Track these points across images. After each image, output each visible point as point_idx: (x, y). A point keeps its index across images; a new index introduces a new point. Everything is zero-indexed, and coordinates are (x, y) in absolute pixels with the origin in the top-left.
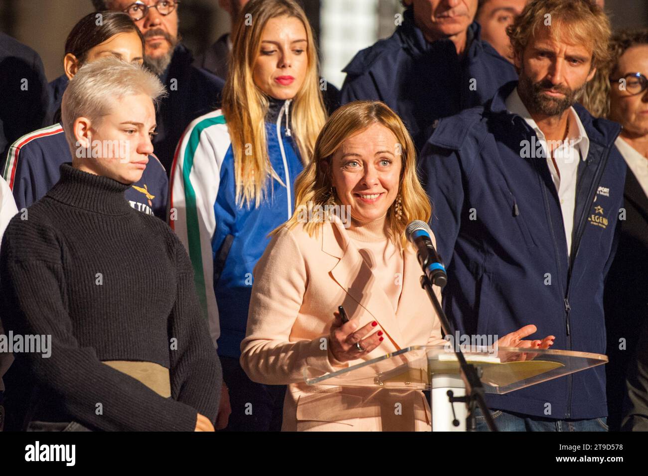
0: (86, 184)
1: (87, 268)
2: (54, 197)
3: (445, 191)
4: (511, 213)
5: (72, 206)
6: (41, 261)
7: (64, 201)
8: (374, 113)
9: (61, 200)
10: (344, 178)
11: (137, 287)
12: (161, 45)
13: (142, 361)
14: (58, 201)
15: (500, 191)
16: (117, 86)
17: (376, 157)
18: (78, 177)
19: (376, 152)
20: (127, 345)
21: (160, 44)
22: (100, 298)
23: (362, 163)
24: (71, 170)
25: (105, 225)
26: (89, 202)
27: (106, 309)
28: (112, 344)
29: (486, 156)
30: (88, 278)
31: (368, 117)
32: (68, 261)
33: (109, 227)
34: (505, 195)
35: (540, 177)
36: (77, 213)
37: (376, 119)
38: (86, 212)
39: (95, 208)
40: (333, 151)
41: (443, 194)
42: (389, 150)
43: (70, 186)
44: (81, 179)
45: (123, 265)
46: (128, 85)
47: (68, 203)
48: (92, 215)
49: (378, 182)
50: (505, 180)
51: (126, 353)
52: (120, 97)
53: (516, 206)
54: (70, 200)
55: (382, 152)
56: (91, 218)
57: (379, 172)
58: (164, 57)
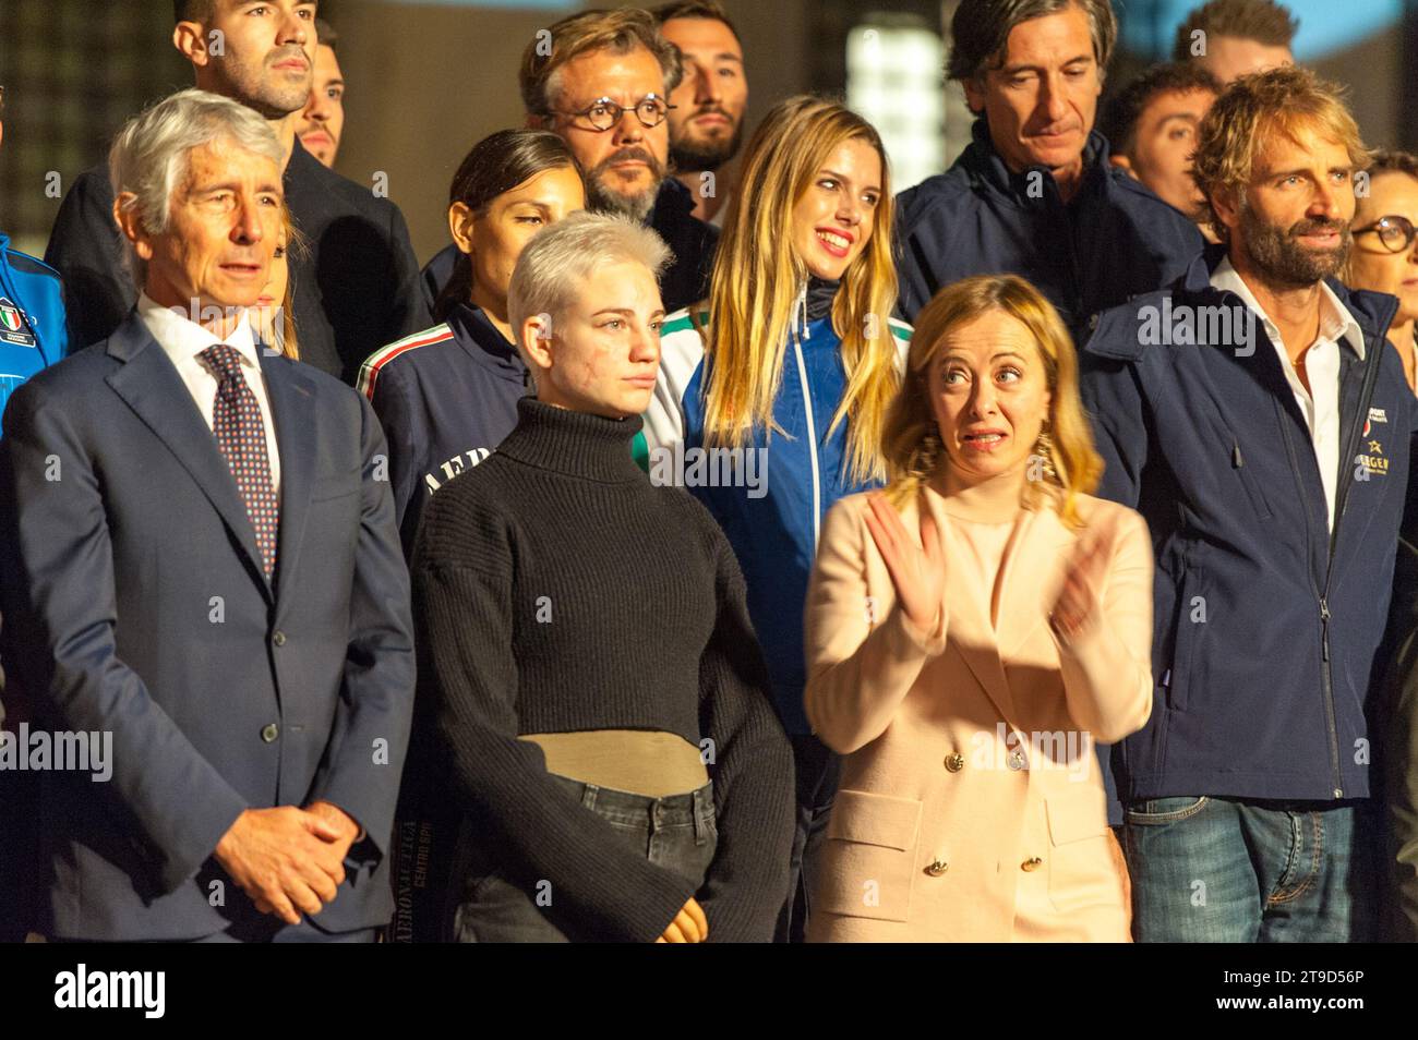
0: (562, 428)
1: (561, 573)
2: (509, 454)
3: (1111, 427)
4: (1229, 462)
5: (540, 468)
6: (470, 570)
7: (526, 460)
8: (995, 293)
9: (520, 458)
10: (943, 404)
11: (650, 605)
12: (639, 176)
13: (656, 730)
14: (515, 460)
15: (1209, 426)
16: (581, 254)
17: (994, 364)
18: (548, 417)
19: (994, 354)
20: (631, 703)
21: (639, 172)
22: (585, 624)
23: (970, 374)
24: (536, 407)
25: (595, 501)
26: (568, 459)
27: (596, 642)
28: (605, 702)
29: (1182, 367)
30: (563, 592)
31: (986, 296)
32: (527, 564)
33: (601, 503)
34: (1219, 434)
35: (1276, 400)
36: (547, 480)
37: (997, 303)
38: (564, 477)
39: (579, 470)
40: (930, 354)
41: (1108, 430)
42: (1018, 353)
43: (534, 433)
44: (554, 421)
45: (624, 567)
46: (599, 250)
47: (532, 463)
48: (574, 483)
49: (997, 409)
50: (1217, 406)
51: (630, 717)
52: (586, 272)
53: (1238, 451)
54: (536, 457)
55: (1004, 355)
56: (571, 486)
57: (1000, 392)
58: (644, 197)
